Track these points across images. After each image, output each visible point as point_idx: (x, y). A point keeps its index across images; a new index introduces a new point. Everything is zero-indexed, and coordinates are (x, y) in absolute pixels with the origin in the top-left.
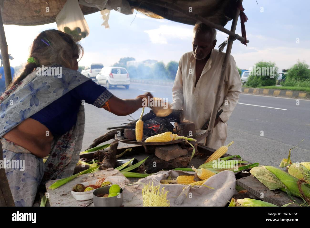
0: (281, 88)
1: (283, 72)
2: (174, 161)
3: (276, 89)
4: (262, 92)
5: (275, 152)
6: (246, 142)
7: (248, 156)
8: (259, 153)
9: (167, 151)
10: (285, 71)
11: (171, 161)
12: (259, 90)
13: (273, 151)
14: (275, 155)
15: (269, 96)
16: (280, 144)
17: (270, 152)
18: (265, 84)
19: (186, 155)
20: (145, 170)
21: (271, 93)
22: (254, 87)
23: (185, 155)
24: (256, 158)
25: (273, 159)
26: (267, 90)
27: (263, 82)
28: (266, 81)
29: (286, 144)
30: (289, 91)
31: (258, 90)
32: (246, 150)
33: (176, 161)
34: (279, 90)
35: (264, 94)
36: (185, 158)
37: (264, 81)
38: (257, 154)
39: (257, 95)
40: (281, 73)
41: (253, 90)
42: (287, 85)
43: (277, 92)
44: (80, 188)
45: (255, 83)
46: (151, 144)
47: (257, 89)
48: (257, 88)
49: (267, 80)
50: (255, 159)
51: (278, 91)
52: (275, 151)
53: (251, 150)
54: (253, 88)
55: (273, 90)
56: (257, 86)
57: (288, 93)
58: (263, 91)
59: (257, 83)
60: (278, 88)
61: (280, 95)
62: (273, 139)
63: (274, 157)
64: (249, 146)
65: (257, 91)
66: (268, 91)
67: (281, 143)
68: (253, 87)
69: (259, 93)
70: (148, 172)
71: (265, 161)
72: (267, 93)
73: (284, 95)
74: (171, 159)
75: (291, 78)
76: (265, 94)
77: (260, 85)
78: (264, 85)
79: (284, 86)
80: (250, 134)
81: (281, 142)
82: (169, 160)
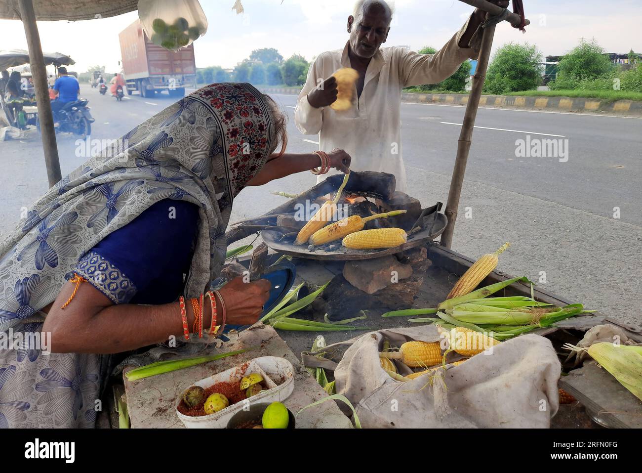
0: (549, 94)
1: (547, 61)
2: (386, 292)
3: (540, 95)
4: (513, 102)
5: (556, 227)
6: (494, 207)
7: (503, 237)
8: (524, 229)
9: (371, 274)
10: (551, 59)
11: (380, 293)
12: (507, 100)
13: (552, 224)
14: (556, 234)
15: (527, 110)
16: (564, 209)
17: (546, 228)
18: (516, 87)
19: (410, 278)
20: (326, 315)
21: (530, 104)
22: (497, 94)
23: (407, 277)
24: (519, 240)
25: (554, 242)
26: (522, 99)
27: (514, 83)
28: (519, 81)
29: (575, 210)
30: (566, 99)
31: (505, 99)
32: (497, 223)
33: (390, 292)
34: (546, 98)
35: (515, 106)
36: (408, 285)
37: (516, 82)
38: (520, 231)
39: (502, 108)
40: (544, 64)
41: (495, 100)
42: (561, 88)
43: (543, 101)
44: (196, 397)
45: (497, 86)
46: (337, 258)
47: (503, 98)
48: (501, 96)
49: (520, 78)
50: (517, 243)
51: (544, 99)
52: (555, 225)
53: (507, 222)
54: (495, 96)
55: (533, 97)
56: (502, 92)
57: (564, 102)
58: (514, 100)
59: (503, 85)
60: (543, 94)
61: (548, 106)
62: (548, 200)
63: (554, 237)
64: (503, 215)
65: (504, 101)
66: (524, 99)
67: (564, 207)
68: (493, 93)
69: (507, 105)
70: (332, 317)
71: (538, 248)
72: (522, 104)
73: (556, 107)
74: (379, 288)
75: (568, 73)
76: (519, 107)
77: (508, 89)
78: (514, 90)
79: (554, 89)
80: (500, 190)
81: (565, 205)
82: (375, 290)
